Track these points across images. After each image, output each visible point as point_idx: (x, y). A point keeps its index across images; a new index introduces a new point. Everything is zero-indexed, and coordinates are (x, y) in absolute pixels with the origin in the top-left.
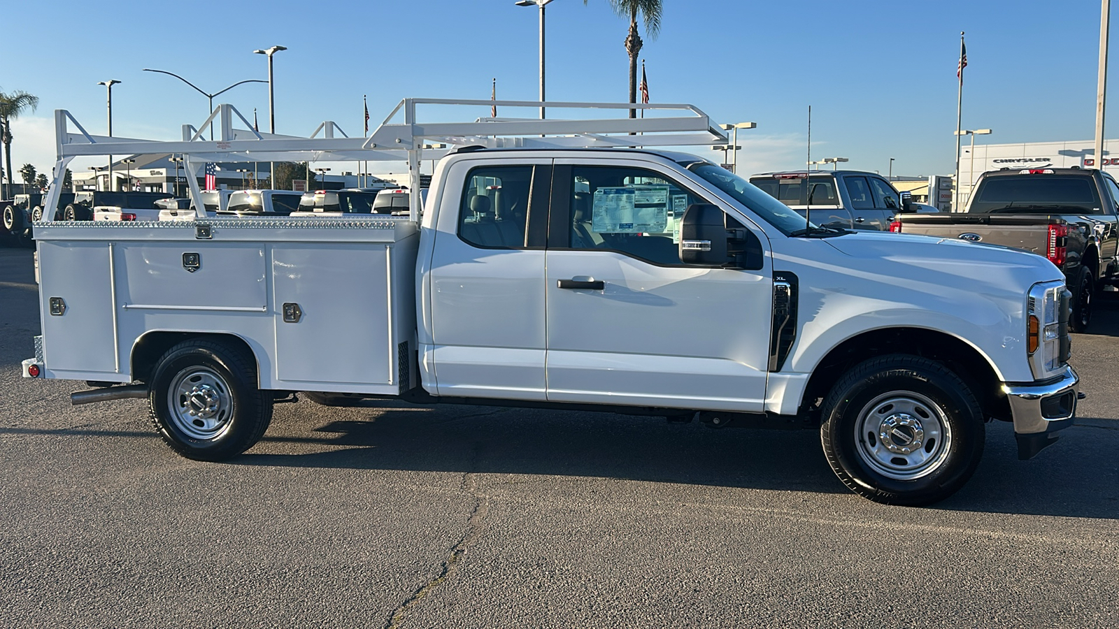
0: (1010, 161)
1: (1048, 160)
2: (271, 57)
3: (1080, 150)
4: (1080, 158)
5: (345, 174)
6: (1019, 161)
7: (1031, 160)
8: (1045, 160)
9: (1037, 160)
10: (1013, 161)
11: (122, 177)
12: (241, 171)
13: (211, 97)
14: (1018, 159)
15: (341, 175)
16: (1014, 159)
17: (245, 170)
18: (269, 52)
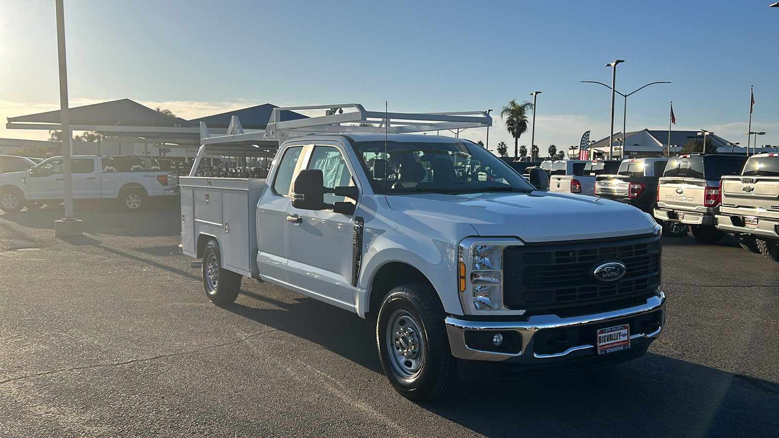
2: (615, 68)
5: (764, 146)
11: (597, 152)
12: (673, 146)
13: (626, 96)
15: (761, 147)
17: (676, 146)
18: (613, 64)
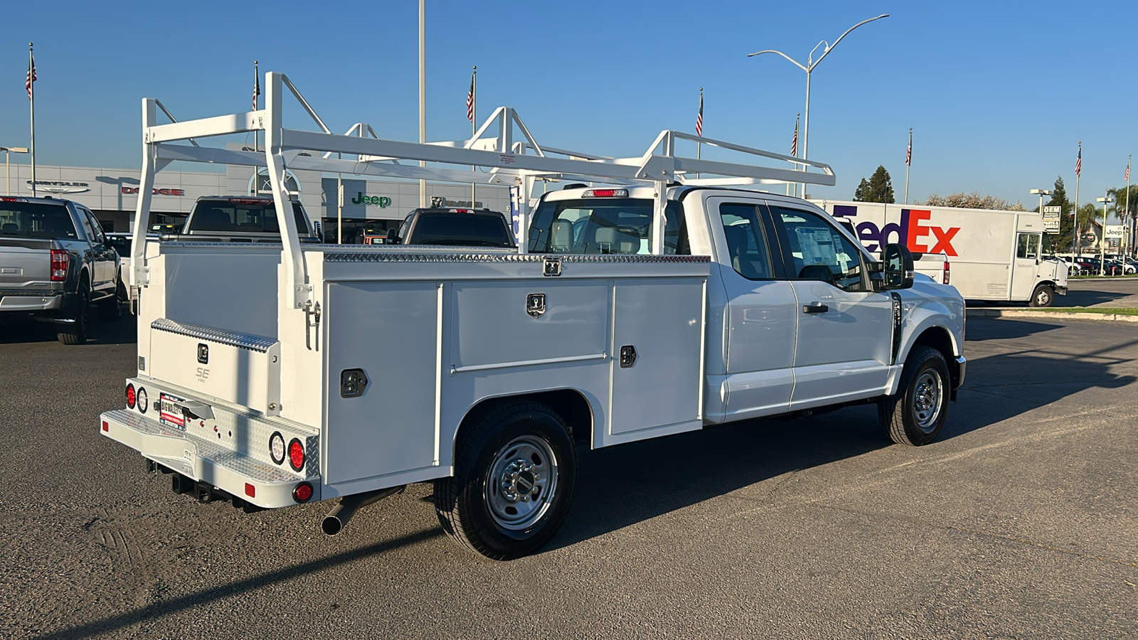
0: (46, 183)
1: (86, 185)
3: (117, 178)
4: (117, 185)
6: (55, 184)
7: (68, 184)
8: (82, 185)
9: (75, 184)
10: (49, 183)
14: (54, 181)
16: (49, 181)
